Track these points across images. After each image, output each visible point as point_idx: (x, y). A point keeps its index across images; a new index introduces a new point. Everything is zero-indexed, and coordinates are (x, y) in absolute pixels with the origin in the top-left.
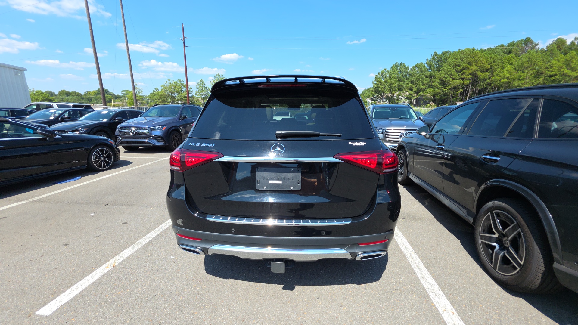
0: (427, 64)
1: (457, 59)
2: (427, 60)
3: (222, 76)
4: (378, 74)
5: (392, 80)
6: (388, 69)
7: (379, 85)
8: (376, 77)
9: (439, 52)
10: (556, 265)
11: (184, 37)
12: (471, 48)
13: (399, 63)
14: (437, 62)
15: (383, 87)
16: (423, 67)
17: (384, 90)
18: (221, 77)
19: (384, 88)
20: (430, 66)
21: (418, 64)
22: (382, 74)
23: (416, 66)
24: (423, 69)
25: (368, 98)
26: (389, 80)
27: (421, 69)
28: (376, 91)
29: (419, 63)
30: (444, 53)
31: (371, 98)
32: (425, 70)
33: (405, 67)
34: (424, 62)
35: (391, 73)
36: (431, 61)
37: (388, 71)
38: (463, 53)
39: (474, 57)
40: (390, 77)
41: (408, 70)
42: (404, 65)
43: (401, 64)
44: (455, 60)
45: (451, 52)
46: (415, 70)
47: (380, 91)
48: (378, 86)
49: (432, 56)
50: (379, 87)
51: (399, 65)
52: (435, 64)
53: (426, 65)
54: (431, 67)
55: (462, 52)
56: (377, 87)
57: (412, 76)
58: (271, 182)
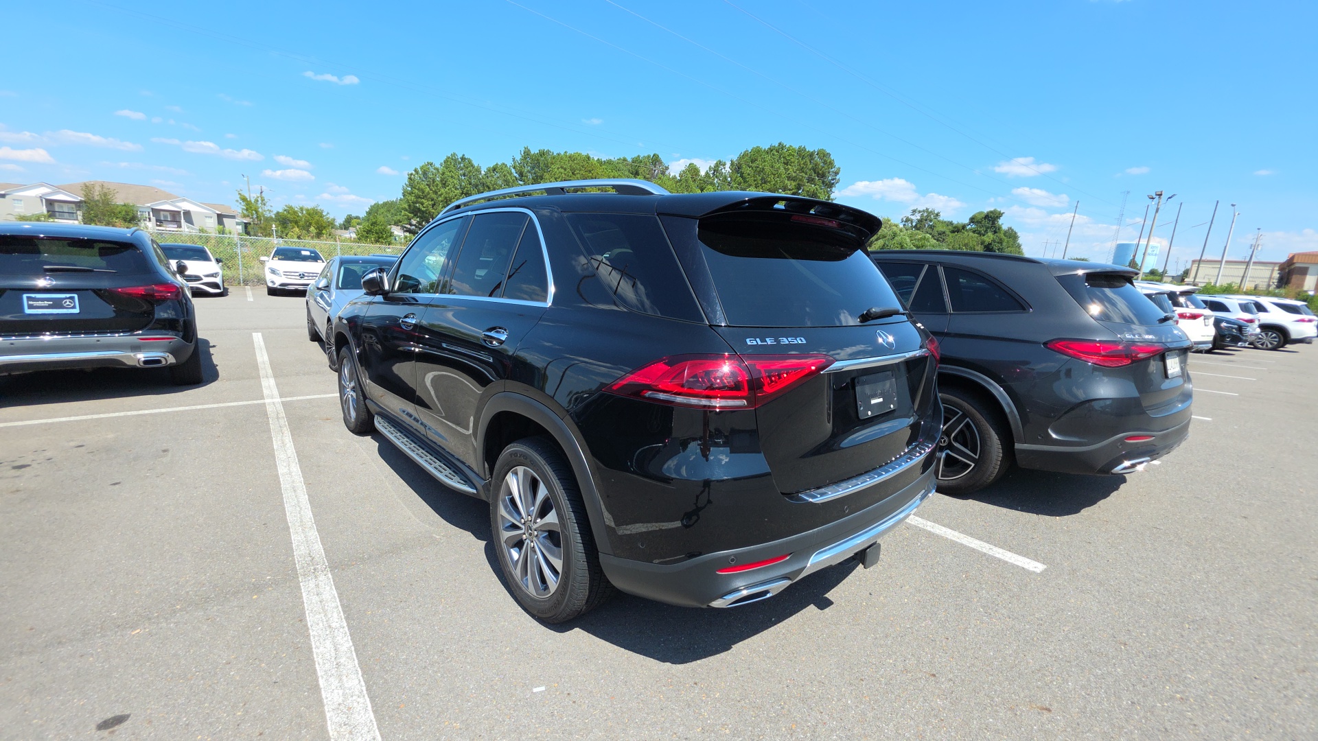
0: (514, 168)
1: (565, 170)
2: (514, 159)
4: (414, 173)
5: (449, 190)
6: (438, 166)
7: (421, 198)
8: (410, 179)
9: (534, 151)
10: (1018, 446)
12: (584, 153)
13: (460, 156)
14: (533, 168)
15: (430, 203)
16: (508, 173)
17: (433, 211)
19: (433, 205)
20: (521, 174)
21: (497, 164)
22: (425, 173)
23: (494, 169)
24: (509, 178)
25: (396, 224)
26: (442, 190)
27: (504, 176)
28: (415, 211)
29: (500, 164)
30: (542, 154)
31: (405, 227)
32: (513, 181)
33: (473, 166)
34: (509, 163)
35: (443, 174)
36: (522, 165)
37: (437, 169)
38: (574, 160)
39: (590, 171)
40: (444, 184)
41: (481, 174)
42: (470, 162)
43: (463, 159)
44: (562, 171)
45: (553, 154)
46: (492, 176)
47: (423, 212)
48: (419, 200)
49: (522, 153)
50: (422, 204)
51: (460, 160)
52: (529, 172)
53: (513, 171)
54: (522, 176)
55: (572, 158)
56: (417, 202)
57: (489, 188)
58: (873, 402)
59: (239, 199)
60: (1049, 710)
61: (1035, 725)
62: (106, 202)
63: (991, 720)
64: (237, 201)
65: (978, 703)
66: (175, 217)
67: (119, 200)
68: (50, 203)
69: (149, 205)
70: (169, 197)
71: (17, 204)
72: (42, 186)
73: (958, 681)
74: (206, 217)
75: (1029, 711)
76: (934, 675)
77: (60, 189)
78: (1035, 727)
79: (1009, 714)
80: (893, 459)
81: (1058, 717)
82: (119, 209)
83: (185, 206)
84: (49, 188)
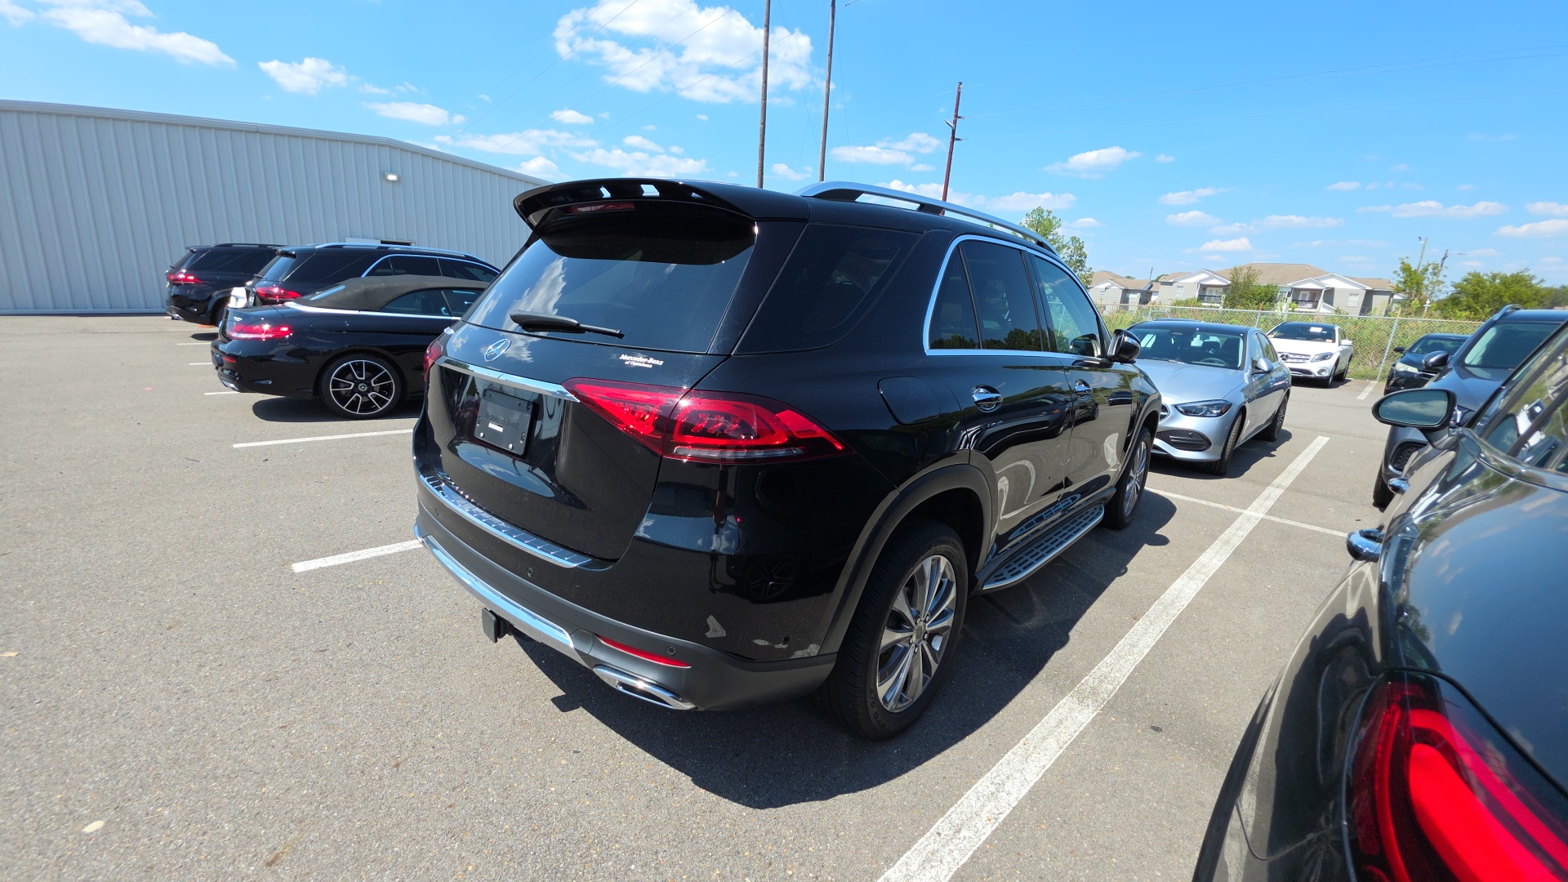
3: (1050, 212)
11: (956, 116)
18: (1045, 217)
58: (491, 426)
59: (1398, 270)
60: (269, 864)
61: (265, 833)
62: (1248, 283)
63: (305, 792)
64: (1395, 272)
65: (333, 791)
66: (1314, 296)
67: (1262, 281)
68: (1203, 288)
69: (1291, 284)
70: (1318, 274)
71: (1180, 290)
72: (1203, 272)
73: (376, 786)
74: (1351, 295)
75: (286, 839)
76: (397, 766)
77: (1215, 274)
78: (263, 831)
79: (297, 814)
80: (467, 497)
81: (252, 868)
82: (1259, 291)
83: (1330, 283)
84: (1207, 273)
